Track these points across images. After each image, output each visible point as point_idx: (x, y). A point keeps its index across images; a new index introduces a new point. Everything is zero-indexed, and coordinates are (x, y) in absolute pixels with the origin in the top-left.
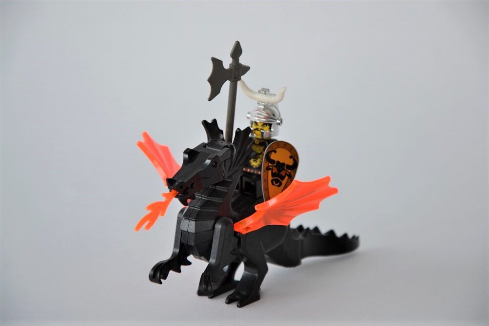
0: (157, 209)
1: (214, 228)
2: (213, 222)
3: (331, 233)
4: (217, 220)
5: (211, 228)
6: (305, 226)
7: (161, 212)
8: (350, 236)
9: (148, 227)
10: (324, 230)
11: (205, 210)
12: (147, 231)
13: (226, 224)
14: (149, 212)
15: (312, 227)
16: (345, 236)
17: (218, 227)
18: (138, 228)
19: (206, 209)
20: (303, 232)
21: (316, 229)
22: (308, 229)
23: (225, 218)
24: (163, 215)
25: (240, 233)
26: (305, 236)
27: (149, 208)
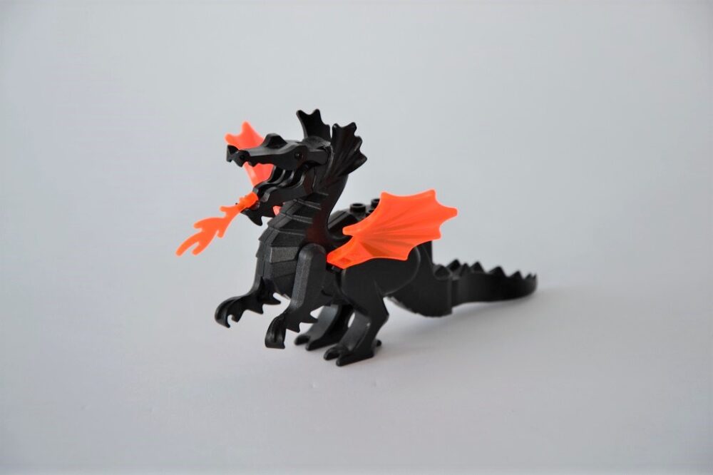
0: (211, 229)
1: (297, 257)
2: (296, 249)
3: (498, 271)
4: (301, 247)
5: (293, 258)
6: (462, 262)
7: (217, 232)
8: (524, 275)
9: (197, 251)
10: (488, 267)
11: (286, 233)
12: (194, 256)
13: (315, 253)
14: (199, 230)
15: (471, 263)
16: (517, 274)
17: (304, 256)
18: (181, 250)
19: (288, 231)
20: (459, 270)
21: (477, 266)
22: (466, 265)
23: (315, 245)
24: (221, 235)
25: (336, 267)
26: (461, 275)
27: (198, 225)
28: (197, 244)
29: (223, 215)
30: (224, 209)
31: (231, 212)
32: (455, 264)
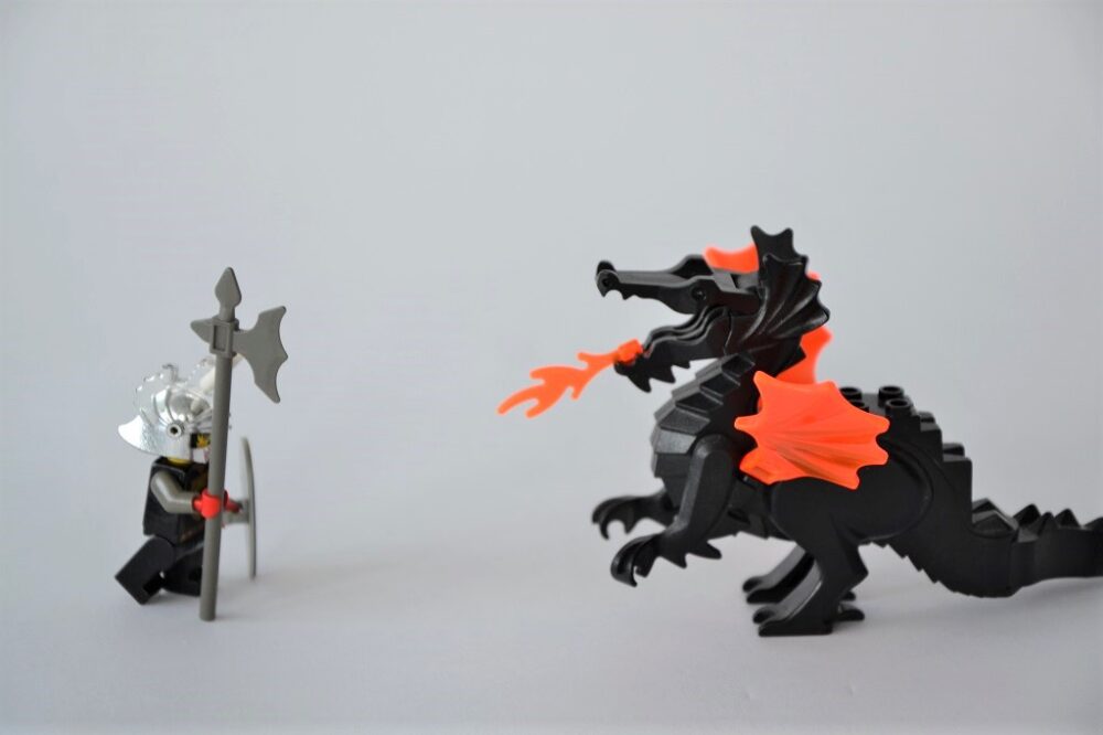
2: (692, 439)
3: (1100, 525)
4: (699, 438)
5: (685, 452)
7: (570, 390)
9: (533, 413)
11: (682, 411)
12: (528, 419)
18: (505, 408)
19: (686, 409)
20: (1037, 523)
21: (1067, 517)
24: (575, 395)
25: (751, 477)
26: (1039, 533)
27: (536, 374)
28: (533, 403)
29: (583, 366)
30: (583, 357)
31: (596, 363)
32: (1030, 514)
